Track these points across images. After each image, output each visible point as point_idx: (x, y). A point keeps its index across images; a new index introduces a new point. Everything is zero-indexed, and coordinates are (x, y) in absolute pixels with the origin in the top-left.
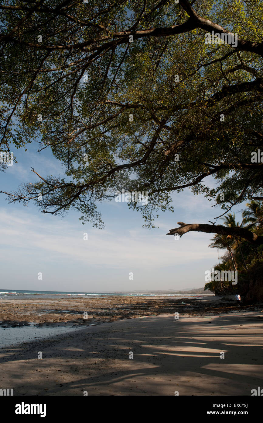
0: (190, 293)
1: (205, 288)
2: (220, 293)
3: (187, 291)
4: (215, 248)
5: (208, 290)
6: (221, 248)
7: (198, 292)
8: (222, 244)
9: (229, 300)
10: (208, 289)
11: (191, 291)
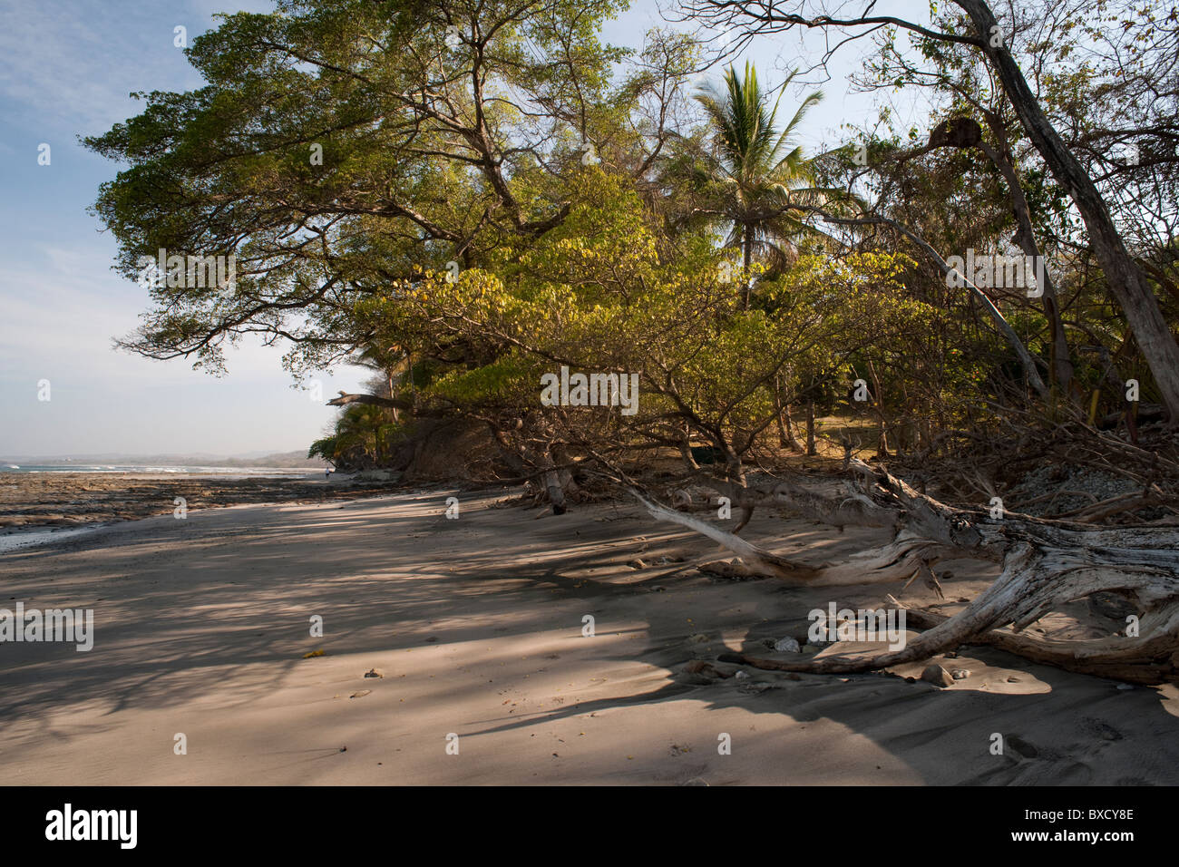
0: (261, 466)
1: (312, 453)
2: (348, 466)
3: (254, 458)
4: (357, 366)
5: (318, 457)
6: (371, 367)
7: (286, 462)
8: (378, 361)
9: (371, 481)
10: (320, 454)
11: (265, 458)
